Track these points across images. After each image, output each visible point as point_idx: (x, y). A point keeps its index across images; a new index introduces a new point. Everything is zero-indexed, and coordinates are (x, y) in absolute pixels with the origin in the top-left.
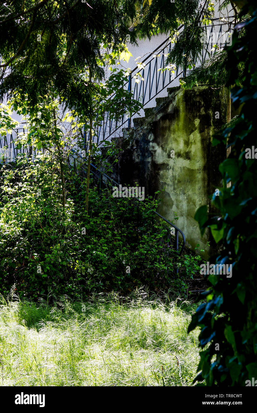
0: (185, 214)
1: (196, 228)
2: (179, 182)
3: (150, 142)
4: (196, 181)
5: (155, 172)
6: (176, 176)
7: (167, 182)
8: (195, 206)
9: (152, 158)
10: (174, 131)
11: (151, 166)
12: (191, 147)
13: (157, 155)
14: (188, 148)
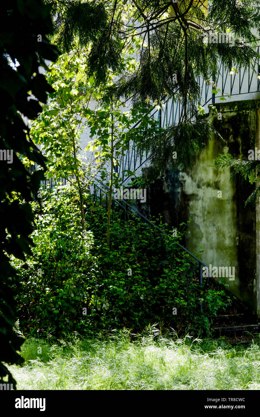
0: (215, 247)
1: (226, 261)
2: (209, 213)
3: (179, 171)
4: (225, 212)
5: (184, 203)
6: (205, 207)
7: (197, 214)
8: (225, 238)
9: (182, 189)
10: (203, 160)
11: (181, 196)
12: (220, 177)
13: (187, 185)
14: (217, 177)
